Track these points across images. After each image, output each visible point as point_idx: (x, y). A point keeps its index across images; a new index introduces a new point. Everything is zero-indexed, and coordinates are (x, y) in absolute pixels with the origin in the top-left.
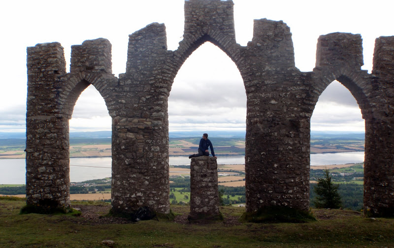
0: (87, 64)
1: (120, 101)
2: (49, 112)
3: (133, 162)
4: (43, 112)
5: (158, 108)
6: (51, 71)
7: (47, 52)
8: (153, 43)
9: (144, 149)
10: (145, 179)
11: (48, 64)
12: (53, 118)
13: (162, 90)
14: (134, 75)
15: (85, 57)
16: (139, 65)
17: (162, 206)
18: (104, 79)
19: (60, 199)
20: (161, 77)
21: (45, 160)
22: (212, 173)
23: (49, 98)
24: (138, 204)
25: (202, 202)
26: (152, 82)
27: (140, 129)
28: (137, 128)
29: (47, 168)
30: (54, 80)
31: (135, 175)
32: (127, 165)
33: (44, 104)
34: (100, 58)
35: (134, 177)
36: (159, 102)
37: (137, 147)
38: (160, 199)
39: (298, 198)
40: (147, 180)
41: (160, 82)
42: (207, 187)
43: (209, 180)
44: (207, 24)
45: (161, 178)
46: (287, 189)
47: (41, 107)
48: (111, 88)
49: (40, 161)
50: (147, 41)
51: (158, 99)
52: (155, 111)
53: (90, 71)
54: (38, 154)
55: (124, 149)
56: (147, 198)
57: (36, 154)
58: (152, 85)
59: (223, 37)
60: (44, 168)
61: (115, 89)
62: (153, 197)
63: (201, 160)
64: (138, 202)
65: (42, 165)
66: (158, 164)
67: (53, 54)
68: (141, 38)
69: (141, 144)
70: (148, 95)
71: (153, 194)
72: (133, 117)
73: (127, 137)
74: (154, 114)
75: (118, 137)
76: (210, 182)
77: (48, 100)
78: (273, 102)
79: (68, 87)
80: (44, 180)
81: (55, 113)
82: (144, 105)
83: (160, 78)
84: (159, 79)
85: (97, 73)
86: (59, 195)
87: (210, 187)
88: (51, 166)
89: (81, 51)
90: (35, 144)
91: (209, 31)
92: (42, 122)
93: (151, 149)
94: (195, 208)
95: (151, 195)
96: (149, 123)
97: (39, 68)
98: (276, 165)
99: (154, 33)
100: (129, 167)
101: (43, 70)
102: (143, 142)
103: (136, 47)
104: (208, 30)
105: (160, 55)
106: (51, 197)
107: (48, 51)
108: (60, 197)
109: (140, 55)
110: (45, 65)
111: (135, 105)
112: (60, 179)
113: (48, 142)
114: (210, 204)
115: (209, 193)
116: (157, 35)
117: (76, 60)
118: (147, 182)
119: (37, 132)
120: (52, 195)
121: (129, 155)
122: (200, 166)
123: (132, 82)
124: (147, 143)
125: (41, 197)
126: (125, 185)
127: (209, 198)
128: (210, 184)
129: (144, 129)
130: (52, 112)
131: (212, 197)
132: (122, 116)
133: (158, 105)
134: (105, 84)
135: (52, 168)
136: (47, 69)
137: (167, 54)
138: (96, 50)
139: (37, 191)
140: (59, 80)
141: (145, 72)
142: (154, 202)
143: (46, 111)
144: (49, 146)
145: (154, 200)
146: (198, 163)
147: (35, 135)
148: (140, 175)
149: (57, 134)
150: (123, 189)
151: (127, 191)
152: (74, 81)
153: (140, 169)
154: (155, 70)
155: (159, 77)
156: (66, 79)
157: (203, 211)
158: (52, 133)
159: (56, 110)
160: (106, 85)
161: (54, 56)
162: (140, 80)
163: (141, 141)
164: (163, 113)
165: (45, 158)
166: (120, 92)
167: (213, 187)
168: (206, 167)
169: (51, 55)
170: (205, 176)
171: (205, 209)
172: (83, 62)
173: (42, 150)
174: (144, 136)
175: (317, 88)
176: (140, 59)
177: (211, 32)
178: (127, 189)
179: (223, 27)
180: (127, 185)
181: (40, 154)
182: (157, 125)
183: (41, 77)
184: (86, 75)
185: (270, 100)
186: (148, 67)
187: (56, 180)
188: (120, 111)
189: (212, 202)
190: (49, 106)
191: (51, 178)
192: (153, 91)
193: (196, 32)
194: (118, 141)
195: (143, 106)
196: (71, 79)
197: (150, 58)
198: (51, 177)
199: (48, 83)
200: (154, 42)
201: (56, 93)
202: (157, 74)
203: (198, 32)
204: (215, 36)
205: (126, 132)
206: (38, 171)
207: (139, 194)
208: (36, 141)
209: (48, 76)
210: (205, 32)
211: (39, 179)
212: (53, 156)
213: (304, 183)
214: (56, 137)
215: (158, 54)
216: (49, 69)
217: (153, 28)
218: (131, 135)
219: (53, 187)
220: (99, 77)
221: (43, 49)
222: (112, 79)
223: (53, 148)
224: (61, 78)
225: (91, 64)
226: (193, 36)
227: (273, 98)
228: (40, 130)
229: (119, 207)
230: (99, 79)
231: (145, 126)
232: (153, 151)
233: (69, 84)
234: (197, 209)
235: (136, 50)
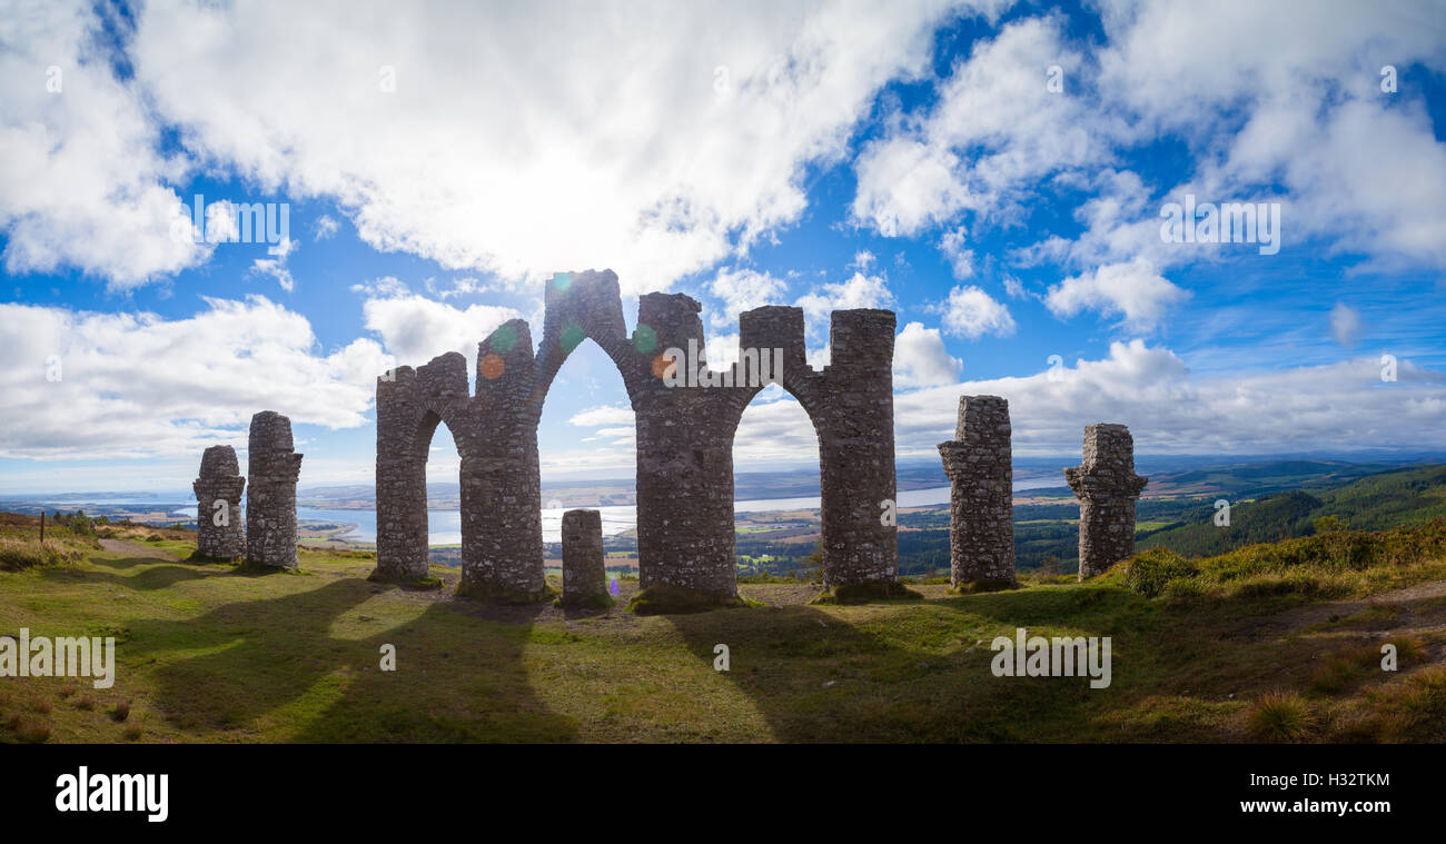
0: (433, 389)
1: (470, 435)
3: (479, 518)
4: (392, 455)
5: (515, 442)
9: (493, 500)
12: (401, 462)
14: (485, 399)
15: (431, 380)
16: (490, 384)
17: (522, 581)
18: (451, 407)
21: (393, 515)
22: (588, 534)
23: (398, 438)
25: (574, 577)
26: (505, 406)
28: (485, 471)
29: (395, 524)
30: (401, 414)
31: (482, 537)
32: (472, 523)
33: (393, 445)
35: (481, 539)
37: (483, 498)
39: (704, 573)
40: (498, 543)
42: (581, 554)
45: (519, 541)
46: (685, 559)
47: (390, 449)
49: (389, 515)
51: (514, 430)
54: (385, 506)
56: (499, 569)
58: (506, 409)
60: (391, 524)
62: (508, 567)
64: (486, 574)
65: (389, 521)
69: (489, 492)
72: (484, 456)
73: (471, 485)
74: (512, 451)
76: (584, 547)
78: (668, 423)
85: (443, 400)
87: (586, 555)
93: (502, 500)
94: (566, 586)
96: (500, 464)
98: (666, 522)
102: (492, 491)
109: (492, 369)
111: (487, 440)
112: (411, 538)
113: (396, 492)
118: (498, 547)
123: (484, 408)
124: (498, 492)
125: (392, 560)
126: (471, 550)
128: (584, 552)
129: (492, 473)
130: (401, 455)
132: (473, 456)
133: (515, 437)
134: (453, 413)
141: (498, 392)
142: (510, 575)
143: (395, 454)
145: (509, 572)
146: (568, 520)
152: (420, 414)
159: (405, 453)
160: (454, 415)
165: (392, 513)
166: (470, 423)
167: (590, 555)
168: (578, 525)
170: (577, 538)
172: (428, 387)
174: (492, 481)
175: (734, 398)
176: (491, 375)
178: (473, 555)
180: (473, 549)
181: (387, 507)
182: (511, 466)
184: (432, 404)
185: (664, 421)
186: (500, 385)
188: (470, 449)
190: (398, 447)
191: (400, 537)
192: (508, 419)
195: (497, 441)
206: (387, 528)
207: (487, 563)
211: (389, 538)
213: (715, 549)
220: (446, 405)
223: (402, 499)
225: (437, 389)
227: (668, 418)
228: (389, 478)
229: (470, 586)
230: (446, 408)
231: (494, 468)
235: (487, 363)
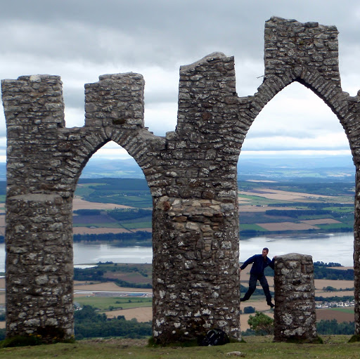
0: (115, 115)
1: (168, 173)
2: (50, 189)
3: (196, 265)
4: (38, 188)
5: (227, 184)
6: (51, 123)
7: (42, 92)
8: (218, 86)
9: (212, 245)
10: (213, 289)
11: (46, 113)
12: (57, 198)
13: (233, 158)
14: (190, 135)
15: (110, 103)
16: (197, 120)
17: (234, 329)
18: (141, 139)
19: (67, 326)
20: (232, 138)
21: (47, 264)
22: (308, 278)
23: (49, 167)
24: (203, 326)
25: (294, 320)
26: (218, 146)
27: (207, 217)
28: (202, 215)
29: (50, 277)
30: (58, 137)
31: (199, 284)
32: (187, 270)
33: (40, 175)
34: (135, 106)
35: (199, 287)
36: (229, 176)
37: (202, 243)
38: (233, 319)
40: (216, 290)
41: (230, 146)
42: (301, 298)
43: (305, 288)
44: (300, 63)
45: (233, 287)
47: (34, 180)
48: (155, 154)
49: (39, 266)
50: (208, 83)
51: (227, 172)
52: (223, 189)
53: (119, 126)
54: (35, 255)
55: (183, 246)
56: (216, 317)
57: (32, 256)
58: (218, 149)
59: (324, 83)
60: (45, 277)
61: (160, 156)
62: (224, 315)
63: (291, 260)
64: (205, 323)
65: (41, 273)
66: (230, 268)
67: (53, 96)
68: (200, 79)
69: (208, 238)
70: (212, 165)
71: (224, 310)
72: (190, 197)
73: (186, 229)
74: (222, 193)
75: (173, 229)
76: (305, 291)
77: (47, 169)
79: (81, 150)
80: (46, 296)
81: (60, 190)
82: (206, 179)
83: (231, 141)
84: (228, 141)
85: (131, 129)
86: (65, 319)
87: (306, 299)
88: (56, 273)
89: (103, 94)
90: (30, 240)
91: (304, 73)
92: (41, 205)
93: (221, 246)
94: (284, 330)
95: (222, 313)
96: (217, 208)
97: (30, 119)
99: (219, 70)
100: (190, 272)
101: (38, 121)
102: (211, 236)
103: (193, 92)
104: (302, 72)
105: (230, 106)
106: (56, 323)
107: (45, 91)
108: (67, 323)
109: (200, 105)
110: (40, 114)
111: (192, 180)
112: (66, 294)
113: (51, 236)
114: (306, 323)
115: (304, 307)
116: (224, 74)
117: (96, 108)
118: (216, 294)
119: (33, 222)
120: (58, 320)
121: (190, 254)
122: (291, 268)
123: (188, 145)
124: (217, 237)
125: (40, 323)
126: (184, 299)
127: (304, 315)
128: (305, 295)
129: (212, 217)
130: (55, 189)
131: (309, 313)
132: (173, 196)
133: (229, 179)
134: (144, 147)
135: (56, 277)
136: (44, 121)
137: (241, 104)
138: (127, 94)
139: (33, 314)
140: (66, 138)
141: (208, 131)
142: (226, 323)
143: (43, 187)
144: (53, 243)
145: (226, 320)
146: (288, 264)
147: (30, 226)
148: (207, 284)
149: (63, 224)
150: (181, 305)
151: (187, 308)
152: (92, 141)
153: (206, 274)
154: (224, 128)
155: (228, 138)
156: (79, 137)
157: (296, 333)
158: (56, 221)
159: (63, 186)
160: (146, 148)
161: (55, 98)
162: (199, 142)
163: (208, 234)
164: (234, 192)
165: (46, 262)
166: (169, 160)
167: (309, 298)
168: (299, 270)
169: (50, 98)
170: (298, 283)
171: (300, 331)
172: (107, 112)
173: (43, 249)
174: (211, 226)
176: (199, 111)
177: (306, 75)
178: (187, 304)
179: (323, 67)
180: (187, 298)
181: (38, 256)
182: (228, 210)
183: (33, 133)
184: (113, 133)
186: (211, 123)
187: (62, 295)
188: (169, 189)
189: (308, 320)
190: (48, 179)
191: (56, 293)
192: (220, 159)
193: (284, 74)
194: (172, 235)
195: (205, 182)
196: (87, 137)
197: (215, 110)
198: (56, 291)
199: (48, 143)
200: (221, 85)
201: (61, 158)
202: (226, 135)
203: (288, 74)
204: (312, 81)
205: (186, 222)
206: (35, 283)
207: (206, 311)
208: (31, 235)
209: (47, 131)
210: (298, 74)
211: (38, 295)
212: (58, 258)
214: (62, 227)
215: (227, 104)
216: (48, 119)
217: (218, 64)
218: (193, 226)
219: (59, 308)
220: (135, 136)
221: (36, 86)
222: (156, 140)
223: (58, 245)
224: (70, 136)
225: (121, 116)
226: (280, 80)
228: (38, 218)
229: (174, 332)
230: (134, 139)
231: (213, 211)
232: (224, 249)
233: (84, 145)
234: (287, 331)
235: (193, 97)
